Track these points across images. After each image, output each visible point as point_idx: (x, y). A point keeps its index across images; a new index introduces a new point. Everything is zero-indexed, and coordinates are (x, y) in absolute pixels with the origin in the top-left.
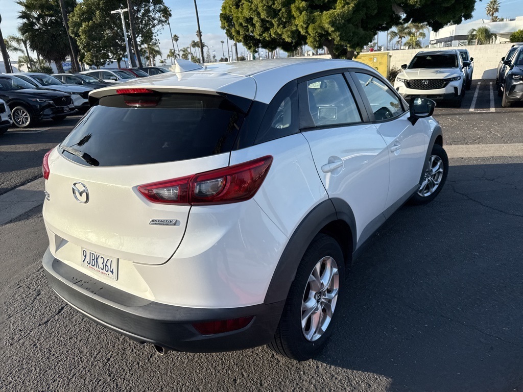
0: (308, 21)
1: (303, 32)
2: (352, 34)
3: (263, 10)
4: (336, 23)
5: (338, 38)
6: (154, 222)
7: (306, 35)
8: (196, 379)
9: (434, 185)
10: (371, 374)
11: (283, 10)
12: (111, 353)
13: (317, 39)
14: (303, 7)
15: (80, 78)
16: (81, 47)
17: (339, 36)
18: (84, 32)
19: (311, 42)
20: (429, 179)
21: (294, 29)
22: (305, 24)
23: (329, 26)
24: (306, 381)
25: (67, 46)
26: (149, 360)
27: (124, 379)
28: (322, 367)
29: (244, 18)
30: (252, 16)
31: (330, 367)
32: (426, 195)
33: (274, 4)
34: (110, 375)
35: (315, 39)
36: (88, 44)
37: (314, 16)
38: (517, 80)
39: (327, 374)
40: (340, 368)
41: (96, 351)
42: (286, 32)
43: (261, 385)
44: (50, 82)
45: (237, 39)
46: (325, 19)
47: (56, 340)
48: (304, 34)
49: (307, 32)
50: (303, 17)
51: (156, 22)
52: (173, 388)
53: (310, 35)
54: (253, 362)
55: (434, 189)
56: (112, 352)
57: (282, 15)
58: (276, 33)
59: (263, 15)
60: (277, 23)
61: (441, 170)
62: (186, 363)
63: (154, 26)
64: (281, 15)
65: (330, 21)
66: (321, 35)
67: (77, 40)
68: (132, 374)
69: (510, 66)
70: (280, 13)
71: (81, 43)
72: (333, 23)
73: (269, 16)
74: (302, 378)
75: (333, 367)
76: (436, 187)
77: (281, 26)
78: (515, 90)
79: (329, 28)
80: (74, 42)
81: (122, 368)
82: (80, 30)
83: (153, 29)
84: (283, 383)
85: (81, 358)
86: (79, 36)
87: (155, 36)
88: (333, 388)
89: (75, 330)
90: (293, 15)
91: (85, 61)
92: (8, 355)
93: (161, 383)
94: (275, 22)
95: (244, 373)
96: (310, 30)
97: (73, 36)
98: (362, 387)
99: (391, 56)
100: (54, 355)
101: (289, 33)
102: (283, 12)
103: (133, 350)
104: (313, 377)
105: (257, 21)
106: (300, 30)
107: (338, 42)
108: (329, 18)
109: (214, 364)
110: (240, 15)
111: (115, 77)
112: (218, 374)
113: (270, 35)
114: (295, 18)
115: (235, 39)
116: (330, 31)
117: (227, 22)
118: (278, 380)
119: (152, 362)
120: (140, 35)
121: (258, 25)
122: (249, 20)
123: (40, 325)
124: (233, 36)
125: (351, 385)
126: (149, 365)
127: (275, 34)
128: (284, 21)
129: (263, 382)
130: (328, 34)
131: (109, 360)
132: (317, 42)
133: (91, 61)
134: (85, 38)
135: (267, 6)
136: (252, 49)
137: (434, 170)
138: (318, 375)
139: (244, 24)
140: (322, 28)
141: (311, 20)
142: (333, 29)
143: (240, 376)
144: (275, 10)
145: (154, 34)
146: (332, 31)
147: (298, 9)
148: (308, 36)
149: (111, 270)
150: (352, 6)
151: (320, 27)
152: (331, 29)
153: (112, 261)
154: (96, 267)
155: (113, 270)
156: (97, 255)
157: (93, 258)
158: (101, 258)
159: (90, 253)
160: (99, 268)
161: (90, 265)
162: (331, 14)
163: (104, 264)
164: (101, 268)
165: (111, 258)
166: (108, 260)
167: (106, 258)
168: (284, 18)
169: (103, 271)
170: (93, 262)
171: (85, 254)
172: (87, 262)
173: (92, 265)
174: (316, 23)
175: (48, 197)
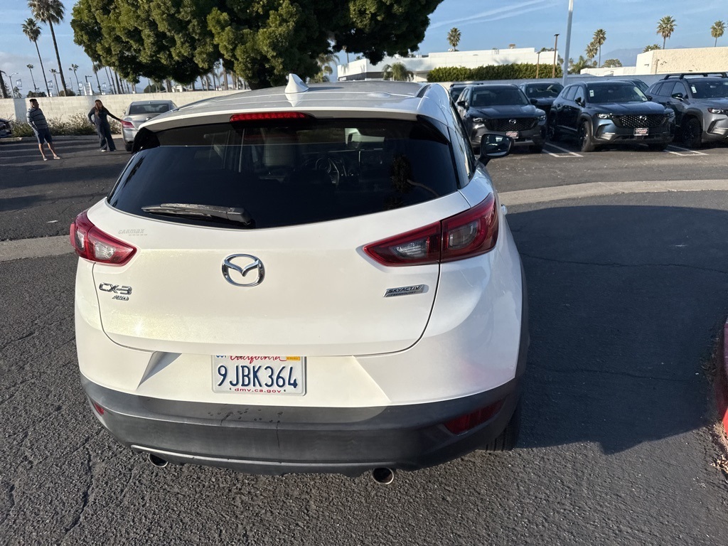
0: (235, 40)
1: (227, 56)
2: (298, 62)
3: (163, 20)
4: (278, 45)
5: (281, 67)
6: (392, 293)
7: (233, 60)
8: (397, 515)
10: (576, 444)
11: (195, 22)
12: (240, 526)
13: (249, 65)
14: (225, 21)
17: (282, 63)
19: (241, 70)
21: (211, 50)
22: (231, 44)
23: (269, 49)
24: (522, 472)
28: (524, 452)
29: (124, 29)
30: (140, 28)
33: (179, 12)
35: (246, 66)
37: (243, 34)
38: (477, 123)
39: (536, 458)
40: (543, 448)
41: (213, 532)
42: (201, 53)
45: (107, 61)
46: (262, 40)
47: (124, 540)
48: (229, 58)
49: (234, 56)
50: (228, 34)
53: (237, 60)
56: (242, 524)
57: (194, 31)
58: (179, 54)
59: (162, 27)
60: (182, 40)
62: (363, 501)
64: (191, 30)
65: (269, 43)
66: (254, 61)
68: (302, 540)
69: (465, 108)
70: (190, 27)
72: (274, 46)
73: (172, 29)
75: (534, 449)
77: (187, 45)
78: (477, 135)
79: (268, 52)
81: (280, 539)
89: (145, 517)
90: (211, 31)
93: (354, 536)
94: (179, 38)
96: (238, 52)
101: (205, 56)
102: (194, 25)
103: (271, 512)
104: (524, 466)
105: (149, 36)
106: (223, 51)
107: (279, 72)
109: (402, 490)
110: (116, 25)
112: (418, 499)
113: (170, 56)
114: (212, 36)
115: (101, 59)
116: (269, 56)
117: (86, 34)
118: (492, 482)
119: (315, 516)
121: (148, 41)
122: (135, 34)
123: (67, 530)
124: (99, 56)
125: (568, 460)
126: (314, 521)
127: (179, 57)
128: (197, 37)
130: (265, 59)
131: (245, 535)
132: (249, 70)
135: (169, 15)
136: (130, 77)
138: (528, 462)
139: (124, 39)
140: (258, 52)
141: (238, 40)
144: (180, 21)
146: (273, 57)
147: (218, 22)
148: (235, 62)
149: (292, 382)
150: (291, 24)
151: (254, 50)
152: (271, 54)
153: (291, 368)
154: (254, 385)
155: (295, 380)
156: (254, 367)
157: (246, 373)
158: (266, 369)
159: (237, 367)
160: (261, 386)
161: (240, 386)
162: (270, 34)
163: (275, 377)
164: (266, 385)
165: (289, 364)
166: (283, 368)
167: (277, 367)
168: (196, 34)
169: (271, 388)
170: (246, 379)
171: (223, 371)
172: (231, 382)
173: (243, 385)
174: (248, 44)
175: (122, 295)
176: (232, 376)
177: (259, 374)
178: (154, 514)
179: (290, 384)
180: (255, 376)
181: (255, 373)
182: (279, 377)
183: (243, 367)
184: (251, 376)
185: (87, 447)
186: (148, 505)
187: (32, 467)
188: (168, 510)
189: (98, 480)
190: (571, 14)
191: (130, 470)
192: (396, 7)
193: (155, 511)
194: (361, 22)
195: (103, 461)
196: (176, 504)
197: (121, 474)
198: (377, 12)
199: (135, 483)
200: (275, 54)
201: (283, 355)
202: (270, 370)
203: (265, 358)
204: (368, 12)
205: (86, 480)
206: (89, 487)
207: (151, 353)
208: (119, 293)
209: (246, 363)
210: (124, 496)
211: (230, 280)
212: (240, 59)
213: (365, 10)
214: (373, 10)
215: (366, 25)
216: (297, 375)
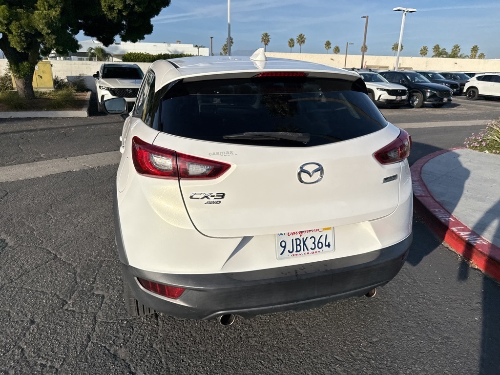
6: (386, 180)
13: (24, 38)
17: (54, 39)
22: (6, 20)
37: (17, 13)
46: (38, 20)
56: (269, 354)
65: (45, 22)
66: (27, 35)
72: (49, 25)
99: (52, 65)
116: (44, 33)
126: (310, 338)
130: (39, 34)
132: (24, 42)
146: (48, 34)
149: (327, 244)
150: (59, 10)
151: (29, 26)
152: (45, 31)
153: (326, 235)
154: (304, 250)
155: (329, 243)
156: (303, 238)
157: (298, 243)
158: (311, 238)
159: (292, 240)
160: (308, 250)
161: (294, 253)
162: (45, 15)
163: (316, 243)
164: (311, 249)
165: (324, 233)
166: (322, 236)
167: (317, 236)
169: (314, 251)
170: (299, 247)
171: (283, 244)
172: (289, 251)
173: (297, 251)
174: (23, 22)
175: (215, 200)
176: (289, 247)
177: (306, 243)
178: (203, 368)
179: (326, 246)
180: (304, 244)
181: (304, 242)
182: (319, 242)
183: (296, 239)
184: (302, 245)
185: (95, 342)
186: (191, 364)
187: (57, 370)
188: (211, 362)
189: (131, 361)
190: (229, 25)
191: (152, 347)
192: (136, 7)
193: (202, 366)
194: (111, 15)
195: (121, 347)
196: (212, 357)
197: (147, 352)
198: (124, 9)
199: (166, 354)
200: (50, 31)
201: (321, 228)
202: (313, 239)
203: (310, 231)
204: (116, 8)
205: (121, 364)
206: (129, 368)
207: (241, 239)
208: (212, 199)
209: (298, 236)
210: (167, 364)
211: (301, 181)
212: (14, 33)
213: (114, 6)
214: (120, 7)
215: (114, 18)
216: (330, 240)
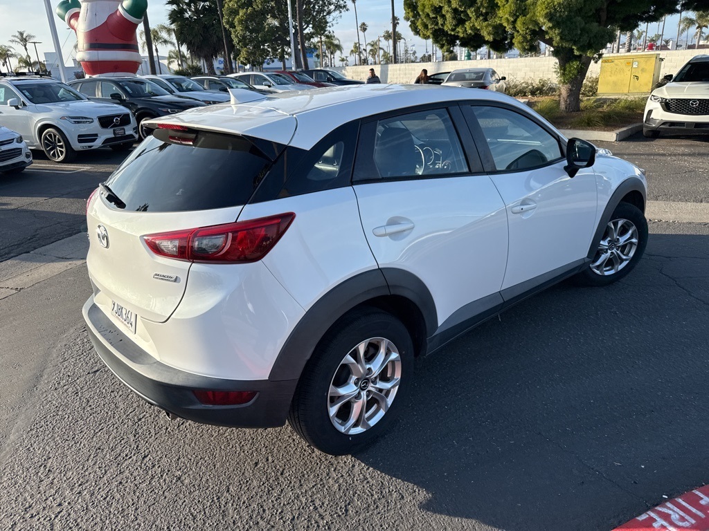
0: (516, 12)
1: (509, 29)
2: (579, 32)
4: (555, 16)
5: (558, 38)
6: (157, 276)
7: (513, 32)
9: (622, 261)
10: (411, 485)
13: (529, 37)
15: (226, 83)
16: (235, 40)
18: (241, 21)
19: (519, 42)
20: (613, 251)
21: (497, 23)
22: (513, 17)
23: (545, 20)
24: (333, 479)
25: (220, 40)
26: (179, 426)
27: (147, 442)
28: (359, 466)
29: (432, 6)
30: (441, 5)
31: (368, 469)
32: (606, 273)
34: (135, 436)
35: (524, 37)
36: (244, 37)
39: (361, 475)
40: (379, 472)
42: (487, 26)
43: (282, 474)
44: (190, 87)
45: (423, 35)
47: (98, 391)
48: (510, 31)
49: (514, 28)
50: (510, 6)
51: (332, 7)
52: (190, 460)
53: (518, 32)
54: (286, 447)
55: (621, 267)
58: (473, 28)
59: (455, 4)
60: (474, 14)
61: (634, 240)
62: (214, 436)
63: (329, 13)
64: (479, 4)
65: (547, 14)
67: (232, 32)
68: (157, 438)
71: (237, 36)
72: (550, 17)
73: (463, 5)
74: (330, 474)
75: (371, 469)
76: (625, 263)
77: (481, 18)
79: (544, 23)
80: (228, 34)
81: (149, 431)
82: (236, 20)
83: (328, 16)
84: (306, 476)
85: (114, 413)
86: (235, 27)
87: (330, 27)
88: (358, 492)
90: (497, 3)
91: (239, 59)
92: (50, 399)
94: (471, 12)
95: (270, 458)
96: (519, 25)
97: (227, 26)
98: (392, 498)
99: (662, 60)
100: (90, 406)
101: (491, 29)
104: (342, 476)
105: (448, 11)
106: (505, 24)
107: (558, 43)
108: (546, 8)
109: (243, 443)
111: (269, 81)
112: (242, 454)
113: (466, 30)
114: (499, 8)
115: (421, 34)
117: (411, 11)
119: (181, 429)
120: (311, 26)
121: (448, 16)
122: (438, 10)
123: (89, 373)
124: (419, 30)
125: (382, 492)
127: (471, 29)
128: (485, 11)
129: (285, 472)
131: (140, 420)
132: (527, 42)
133: (246, 59)
134: (242, 30)
136: (445, 48)
137: (622, 240)
138: (349, 475)
139: (432, 15)
140: (536, 23)
141: (520, 11)
142: (550, 25)
143: (264, 460)
145: (328, 25)
148: (516, 34)
154: (121, 317)
159: (117, 303)
161: (117, 315)
163: (127, 316)
164: (124, 319)
166: (129, 311)
168: (484, 7)
169: (125, 323)
170: (119, 312)
171: (114, 302)
172: (115, 311)
179: (130, 324)
202: (125, 310)
203: (125, 302)
211: (100, 242)
212: (520, 31)
